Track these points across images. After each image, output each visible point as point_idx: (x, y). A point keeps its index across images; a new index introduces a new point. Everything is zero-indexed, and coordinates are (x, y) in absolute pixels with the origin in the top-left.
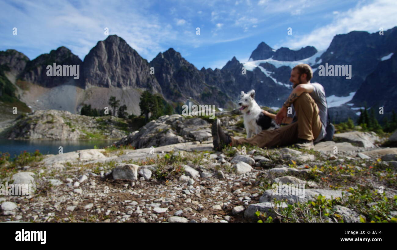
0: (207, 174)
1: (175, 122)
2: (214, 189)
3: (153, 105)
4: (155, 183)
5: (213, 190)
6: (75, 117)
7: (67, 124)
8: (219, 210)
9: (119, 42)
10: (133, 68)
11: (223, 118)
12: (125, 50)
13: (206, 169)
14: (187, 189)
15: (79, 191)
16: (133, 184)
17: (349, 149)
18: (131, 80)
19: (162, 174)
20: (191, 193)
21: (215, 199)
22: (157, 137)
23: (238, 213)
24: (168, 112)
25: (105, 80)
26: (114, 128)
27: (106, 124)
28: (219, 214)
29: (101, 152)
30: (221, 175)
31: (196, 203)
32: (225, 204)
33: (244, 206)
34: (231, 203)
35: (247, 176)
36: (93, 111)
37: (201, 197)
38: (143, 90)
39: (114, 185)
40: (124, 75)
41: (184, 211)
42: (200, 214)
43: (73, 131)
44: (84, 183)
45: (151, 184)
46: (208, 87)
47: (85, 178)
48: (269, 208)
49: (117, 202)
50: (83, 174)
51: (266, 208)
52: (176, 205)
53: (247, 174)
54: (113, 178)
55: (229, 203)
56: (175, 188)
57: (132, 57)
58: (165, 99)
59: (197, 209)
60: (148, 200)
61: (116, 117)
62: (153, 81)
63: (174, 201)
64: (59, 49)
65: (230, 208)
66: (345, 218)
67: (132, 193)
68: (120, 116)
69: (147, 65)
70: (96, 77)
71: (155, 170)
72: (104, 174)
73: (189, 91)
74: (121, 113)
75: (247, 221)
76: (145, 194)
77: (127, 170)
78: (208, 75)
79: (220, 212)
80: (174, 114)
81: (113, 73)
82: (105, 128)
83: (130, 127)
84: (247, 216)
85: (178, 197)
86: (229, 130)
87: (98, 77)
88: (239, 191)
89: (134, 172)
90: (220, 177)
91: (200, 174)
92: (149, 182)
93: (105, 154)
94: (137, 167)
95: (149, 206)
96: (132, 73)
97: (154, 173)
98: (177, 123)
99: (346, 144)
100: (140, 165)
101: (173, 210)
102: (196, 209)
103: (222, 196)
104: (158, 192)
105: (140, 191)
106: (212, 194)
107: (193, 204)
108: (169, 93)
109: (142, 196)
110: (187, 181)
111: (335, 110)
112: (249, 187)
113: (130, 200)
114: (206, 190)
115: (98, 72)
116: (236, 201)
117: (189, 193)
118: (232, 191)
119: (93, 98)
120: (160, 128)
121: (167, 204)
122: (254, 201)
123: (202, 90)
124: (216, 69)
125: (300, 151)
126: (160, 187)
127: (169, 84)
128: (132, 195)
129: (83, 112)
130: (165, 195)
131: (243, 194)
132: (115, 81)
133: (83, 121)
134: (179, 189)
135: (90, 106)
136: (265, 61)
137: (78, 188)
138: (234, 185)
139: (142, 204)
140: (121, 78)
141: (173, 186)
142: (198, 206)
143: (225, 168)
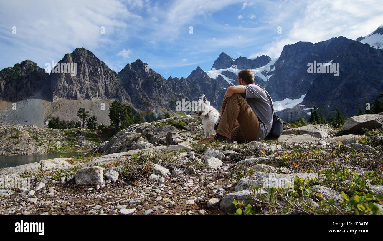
0: (178, 170)
1: (145, 130)
2: (185, 184)
3: (122, 115)
4: (123, 185)
5: (185, 186)
6: (42, 130)
7: (34, 138)
8: (193, 205)
9: (86, 55)
10: (102, 80)
11: (191, 124)
12: (93, 63)
13: (177, 166)
14: (157, 187)
15: (34, 200)
16: (99, 187)
17: (309, 139)
18: (99, 91)
19: (130, 174)
20: (161, 190)
21: (188, 195)
22: (128, 145)
23: (213, 206)
24: (138, 121)
25: (74, 93)
26: (84, 139)
27: (75, 136)
28: (193, 208)
29: (67, 161)
30: (193, 171)
31: (168, 200)
32: (199, 198)
33: (219, 197)
34: (205, 196)
35: (219, 170)
36: (61, 123)
37: (172, 194)
38: (113, 100)
39: (76, 191)
40: (93, 87)
41: (154, 209)
42: (172, 211)
43: (40, 145)
44: (41, 190)
45: (118, 186)
46: (176, 95)
47: (42, 185)
48: (247, 196)
49: (77, 207)
50: (40, 181)
51: (243, 196)
52: (146, 204)
53: (218, 168)
54: (75, 183)
55: (202, 197)
56: (145, 187)
57: (100, 69)
58: (135, 109)
59: (169, 206)
60: (114, 202)
61: (85, 128)
62: (121, 91)
63: (143, 200)
64: (24, 63)
65: (205, 201)
66: (326, 197)
67: (96, 197)
68: (90, 126)
69: (116, 76)
70: (63, 90)
71: (122, 171)
72: (66, 180)
73: (158, 99)
74: (90, 124)
75: (224, 212)
76: (111, 197)
77: (91, 173)
78: (175, 84)
79: (194, 207)
80: (144, 122)
81: (81, 85)
82: (74, 140)
83: (100, 137)
84: (224, 208)
85: (148, 196)
86: (197, 134)
87: (66, 89)
88: (212, 184)
89: (99, 174)
90: (191, 173)
91: (170, 171)
92: (116, 184)
93: (70, 162)
94: (102, 169)
95: (115, 209)
96: (100, 84)
97: (122, 175)
98: (147, 130)
99: (305, 136)
100: (106, 168)
101: (141, 210)
102: (167, 206)
103: (195, 191)
104: (126, 193)
105: (105, 194)
106: (184, 190)
107: (164, 202)
108: (138, 103)
109: (108, 199)
110: (157, 179)
111: (289, 111)
112: (222, 179)
113: (93, 204)
114: (178, 187)
115: (66, 85)
116: (210, 194)
117: (160, 192)
118: (205, 185)
119: (61, 111)
120: (131, 137)
121: (135, 204)
122: (229, 191)
123: (170, 98)
124: (182, 78)
125: (266, 143)
126: (128, 188)
127: (138, 94)
128: (96, 199)
129: (51, 126)
130: (133, 195)
131: (217, 186)
132: (83, 93)
133: (51, 134)
134: (148, 188)
135: (58, 118)
136: (226, 70)
137: (33, 196)
138: (206, 179)
139: (106, 207)
140: (89, 90)
141: (142, 186)
142: (169, 203)
143: (196, 164)
